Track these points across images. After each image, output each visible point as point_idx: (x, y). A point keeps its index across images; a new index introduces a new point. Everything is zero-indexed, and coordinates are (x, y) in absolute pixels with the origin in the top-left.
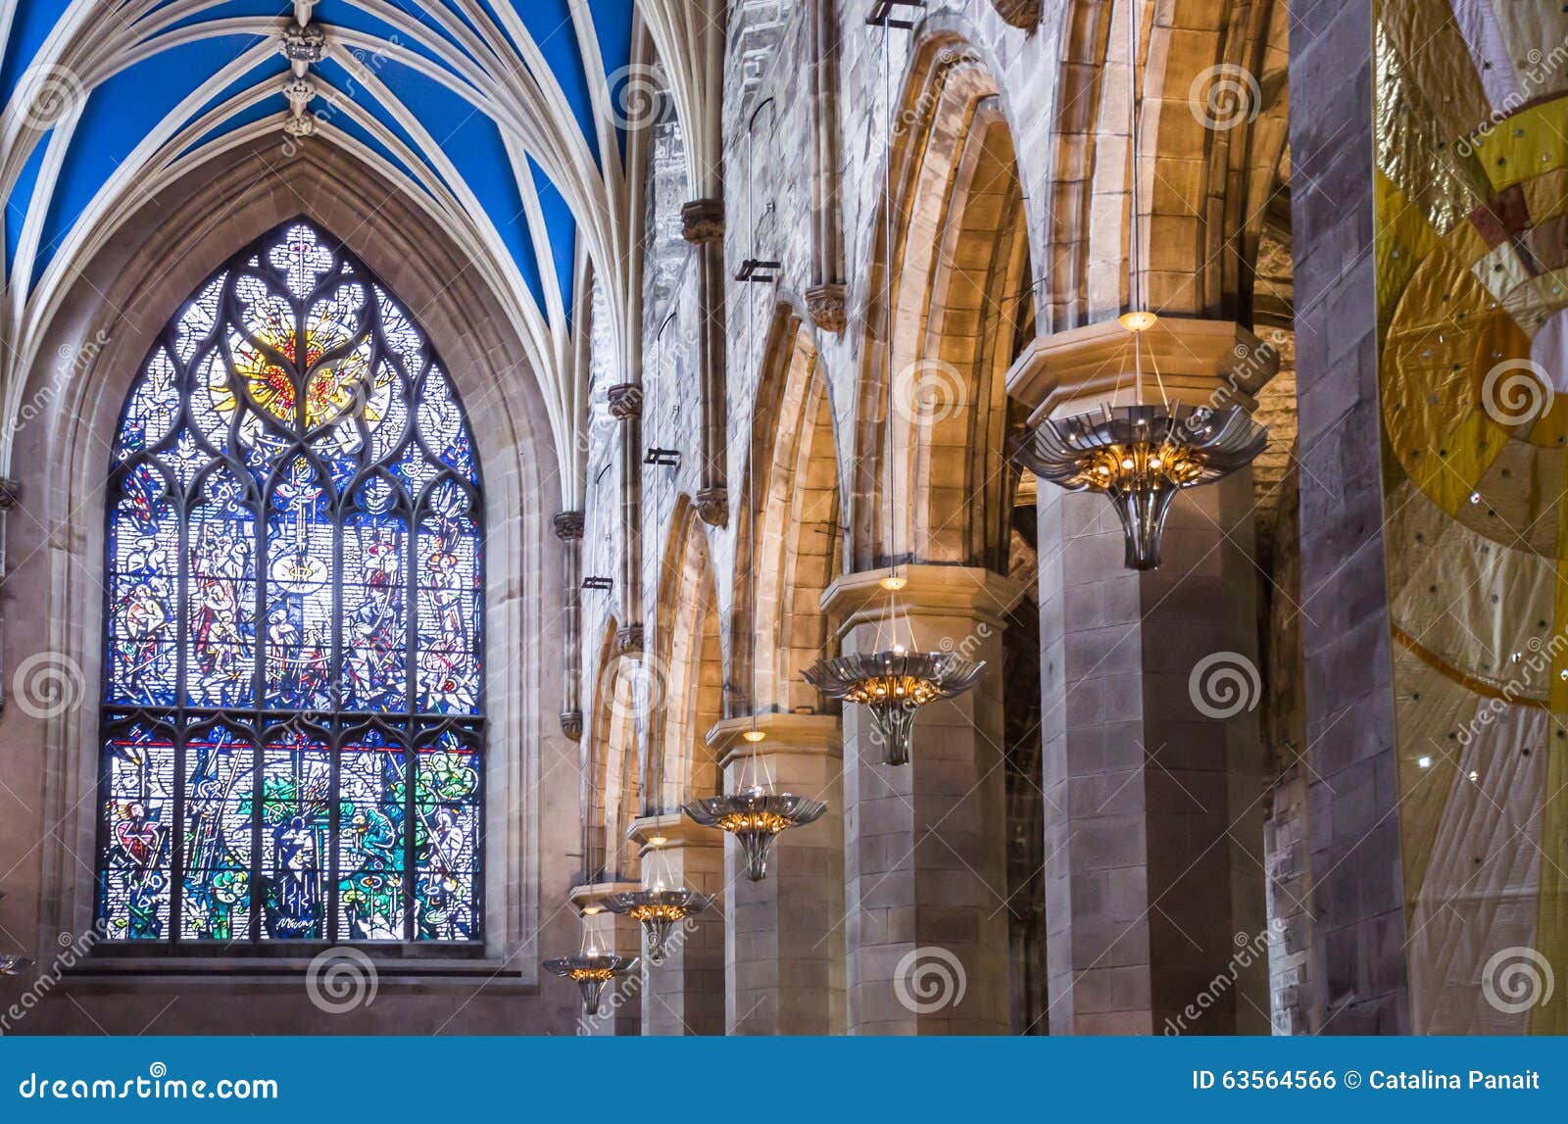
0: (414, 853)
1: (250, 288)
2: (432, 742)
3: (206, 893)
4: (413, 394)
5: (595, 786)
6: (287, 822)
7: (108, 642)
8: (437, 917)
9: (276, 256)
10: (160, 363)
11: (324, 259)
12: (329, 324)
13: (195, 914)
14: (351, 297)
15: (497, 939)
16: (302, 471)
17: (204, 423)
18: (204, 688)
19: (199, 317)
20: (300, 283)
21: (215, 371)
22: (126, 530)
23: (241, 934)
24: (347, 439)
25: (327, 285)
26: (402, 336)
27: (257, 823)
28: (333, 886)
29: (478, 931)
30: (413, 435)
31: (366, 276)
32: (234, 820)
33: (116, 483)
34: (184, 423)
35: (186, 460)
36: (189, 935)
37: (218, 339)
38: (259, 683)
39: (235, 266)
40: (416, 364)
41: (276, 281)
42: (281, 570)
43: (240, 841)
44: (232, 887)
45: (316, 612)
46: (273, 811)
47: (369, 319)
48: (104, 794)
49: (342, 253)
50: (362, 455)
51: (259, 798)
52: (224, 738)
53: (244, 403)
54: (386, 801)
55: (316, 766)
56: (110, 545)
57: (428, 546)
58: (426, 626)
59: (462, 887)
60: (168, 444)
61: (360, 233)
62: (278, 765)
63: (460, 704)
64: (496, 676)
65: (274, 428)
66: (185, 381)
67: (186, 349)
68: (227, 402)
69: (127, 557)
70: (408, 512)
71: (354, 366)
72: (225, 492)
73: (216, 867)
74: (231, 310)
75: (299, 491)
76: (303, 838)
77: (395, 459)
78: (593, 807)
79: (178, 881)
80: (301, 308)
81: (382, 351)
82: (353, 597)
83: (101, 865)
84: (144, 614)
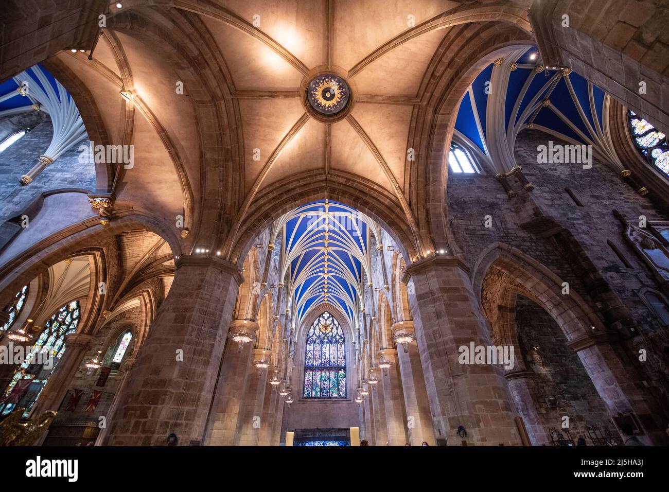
0: (338, 384)
1: (321, 319)
2: (340, 370)
3: (315, 390)
4: (337, 329)
5: (358, 375)
6: (324, 381)
7: (306, 358)
8: (341, 393)
9: (324, 315)
10: (312, 327)
11: (328, 315)
12: (329, 322)
13: (314, 393)
14: (331, 319)
15: (348, 396)
16: (326, 338)
17: (316, 333)
18: (315, 364)
19: (316, 322)
20: (326, 318)
21: (317, 328)
22: (308, 345)
23: (319, 396)
24: (331, 334)
25: (329, 318)
26: (336, 323)
27: (321, 381)
28: (329, 389)
29: (346, 395)
30: (337, 333)
31: (333, 316)
32: (318, 381)
33: (307, 340)
34: (314, 333)
35: (314, 337)
36: (313, 396)
37: (318, 324)
38: (321, 363)
39: (320, 316)
40: (337, 325)
41: (324, 318)
42: (324, 349)
43: (319, 383)
44: (318, 389)
45: (327, 354)
46: (323, 379)
47: (333, 321)
48: (305, 378)
49: (330, 314)
50: (332, 336)
51: (321, 378)
52: (317, 370)
53: (320, 331)
54: (335, 377)
55: (327, 373)
56: (306, 347)
57: (339, 346)
58: (339, 355)
59: (344, 389)
60: (313, 336)
61: (332, 313)
62: (323, 373)
63: (343, 365)
64: (347, 361)
65: (323, 333)
66: (314, 329)
67: (315, 325)
68: (318, 331)
69: (308, 349)
70: (337, 342)
71: (331, 326)
72: (318, 341)
73: (316, 387)
74: (319, 321)
75: (326, 340)
76: (326, 383)
77: (336, 336)
78: (358, 378)
79: (312, 389)
80: (326, 320)
81: (334, 324)
82: (331, 352)
83: (304, 387)
84: (310, 355)
